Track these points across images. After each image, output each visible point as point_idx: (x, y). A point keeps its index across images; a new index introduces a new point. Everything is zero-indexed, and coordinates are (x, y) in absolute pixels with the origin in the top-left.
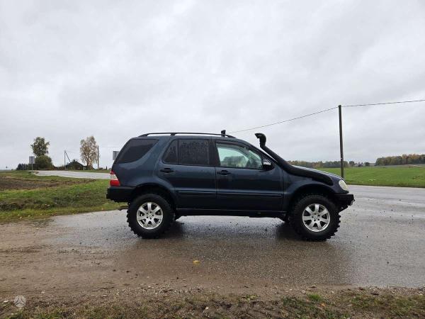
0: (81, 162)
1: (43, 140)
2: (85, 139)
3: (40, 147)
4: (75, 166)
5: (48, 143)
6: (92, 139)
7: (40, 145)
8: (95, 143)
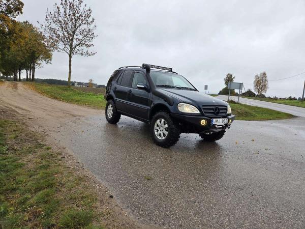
0: (253, 91)
1: (231, 75)
2: (259, 75)
3: (229, 79)
4: (249, 94)
5: (234, 78)
6: (264, 74)
7: (229, 78)
8: (266, 77)
